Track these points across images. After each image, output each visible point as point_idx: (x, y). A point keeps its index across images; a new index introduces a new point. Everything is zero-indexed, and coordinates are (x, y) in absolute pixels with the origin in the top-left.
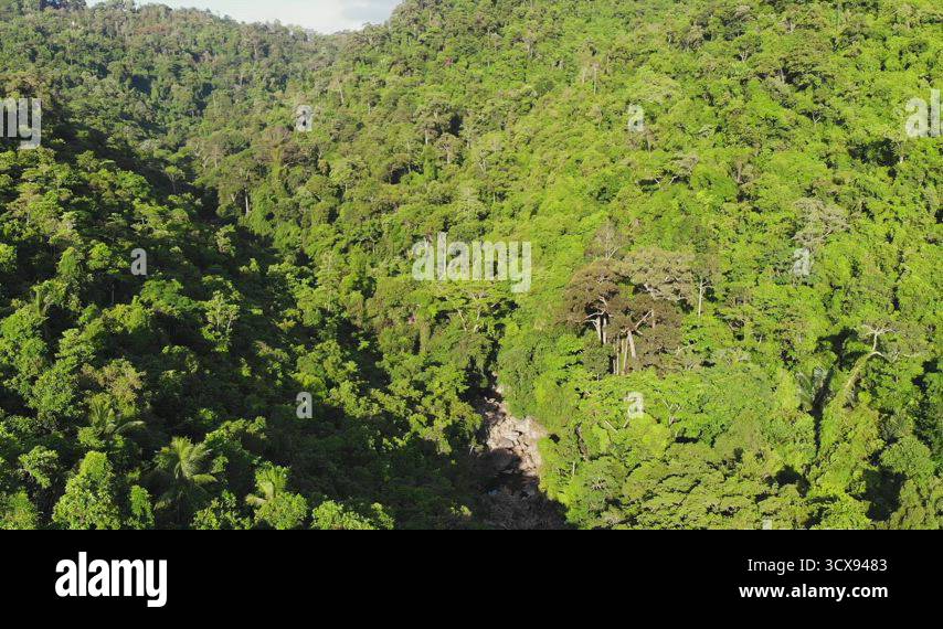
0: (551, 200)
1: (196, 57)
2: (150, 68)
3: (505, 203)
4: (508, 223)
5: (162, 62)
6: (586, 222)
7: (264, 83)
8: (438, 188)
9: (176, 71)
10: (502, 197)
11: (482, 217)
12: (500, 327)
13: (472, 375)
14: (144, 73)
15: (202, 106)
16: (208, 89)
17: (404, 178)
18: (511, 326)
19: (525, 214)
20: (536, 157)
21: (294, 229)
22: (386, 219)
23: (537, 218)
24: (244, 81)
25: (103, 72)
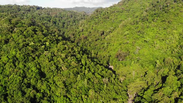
0: (115, 44)
1: (62, 18)
2: (56, 20)
3: (110, 44)
4: (110, 47)
5: (57, 19)
6: (118, 47)
7: (72, 22)
8: (102, 42)
9: (59, 20)
10: (109, 43)
11: (107, 46)
12: (110, 58)
13: (107, 62)
14: (55, 21)
15: (64, 26)
16: (64, 23)
17: (97, 41)
18: (111, 58)
19: (112, 46)
20: (113, 39)
21: (85, 47)
22: (96, 46)
23: (114, 47)
24: (69, 22)
25: (50, 21)
